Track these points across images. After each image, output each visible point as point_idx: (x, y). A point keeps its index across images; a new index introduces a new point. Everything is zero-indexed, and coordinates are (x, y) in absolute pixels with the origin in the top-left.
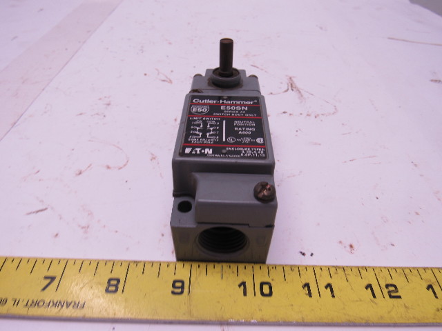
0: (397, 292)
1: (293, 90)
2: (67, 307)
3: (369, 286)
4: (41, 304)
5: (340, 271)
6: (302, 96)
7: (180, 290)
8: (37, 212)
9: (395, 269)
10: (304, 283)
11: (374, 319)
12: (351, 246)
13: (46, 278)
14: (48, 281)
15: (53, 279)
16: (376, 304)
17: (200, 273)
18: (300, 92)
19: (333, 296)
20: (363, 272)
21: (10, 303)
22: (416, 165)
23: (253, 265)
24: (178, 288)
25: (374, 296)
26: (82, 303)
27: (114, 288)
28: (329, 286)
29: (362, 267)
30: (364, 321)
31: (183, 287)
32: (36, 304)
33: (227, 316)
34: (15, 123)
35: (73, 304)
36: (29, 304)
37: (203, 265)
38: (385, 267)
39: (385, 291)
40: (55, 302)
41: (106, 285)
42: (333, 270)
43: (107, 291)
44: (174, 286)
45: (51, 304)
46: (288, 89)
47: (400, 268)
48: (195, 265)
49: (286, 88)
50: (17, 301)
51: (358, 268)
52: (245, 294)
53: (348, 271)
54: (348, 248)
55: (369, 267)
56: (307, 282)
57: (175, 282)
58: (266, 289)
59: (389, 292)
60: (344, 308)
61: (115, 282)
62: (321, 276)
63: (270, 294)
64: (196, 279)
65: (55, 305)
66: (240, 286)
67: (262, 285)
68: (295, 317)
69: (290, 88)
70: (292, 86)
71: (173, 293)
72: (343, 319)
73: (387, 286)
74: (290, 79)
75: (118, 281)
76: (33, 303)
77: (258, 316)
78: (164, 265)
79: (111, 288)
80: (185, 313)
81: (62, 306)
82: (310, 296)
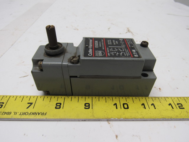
0: (182, 106)
1: (129, 32)
2: (39, 115)
3: (170, 104)
4: (27, 114)
5: (157, 99)
7: (88, 107)
9: (181, 98)
10: (142, 104)
11: (174, 117)
12: (160, 89)
13: (29, 103)
14: (30, 104)
15: (31, 104)
16: (174, 111)
17: (96, 101)
18: (132, 33)
19: (155, 108)
20: (167, 99)
21: (13, 113)
22: (184, 59)
23: (119, 97)
24: (87, 106)
25: (173, 108)
26: (45, 113)
27: (59, 107)
28: (153, 104)
29: (166, 97)
31: (89, 106)
32: (24, 114)
33: (110, 117)
34: (13, 45)
35: (41, 113)
36: (21, 114)
37: (97, 98)
38: (176, 97)
39: (177, 106)
40: (33, 113)
41: (55, 106)
42: (154, 99)
43: (56, 108)
44: (85, 106)
45: (31, 114)
47: (182, 97)
48: (94, 97)
49: (126, 32)
50: (16, 113)
51: (165, 97)
52: (117, 108)
53: (160, 99)
54: (159, 90)
55: (169, 97)
57: (85, 104)
58: (126, 106)
59: (179, 106)
60: (160, 113)
61: (59, 105)
62: (149, 101)
63: (128, 108)
64: (95, 102)
65: (33, 114)
66: (114, 105)
67: (124, 104)
68: (140, 117)
69: (128, 32)
70: (129, 31)
71: (85, 108)
72: (161, 117)
73: (178, 104)
74: (128, 28)
75: (61, 104)
76: (23, 113)
77: (123, 117)
78: (80, 97)
79: (57, 107)
80: (91, 116)
81: (36, 114)
82: (145, 108)
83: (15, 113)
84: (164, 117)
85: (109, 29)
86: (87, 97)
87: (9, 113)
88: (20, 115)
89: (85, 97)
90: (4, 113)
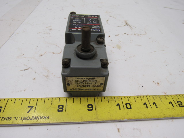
0: (182, 104)
2: (41, 119)
3: (170, 103)
4: (28, 118)
5: (158, 97)
6: (131, 28)
7: (91, 109)
8: (25, 70)
9: (179, 95)
11: (175, 116)
13: (29, 107)
15: (32, 107)
16: (175, 109)
17: (99, 102)
18: (130, 26)
19: (157, 107)
20: (167, 97)
21: (13, 119)
24: (90, 108)
25: (174, 107)
26: (47, 117)
28: (154, 103)
30: (171, 117)
31: (92, 107)
33: (114, 118)
35: (43, 117)
36: (22, 119)
37: (100, 98)
38: (175, 95)
39: (177, 104)
40: (35, 117)
41: (58, 108)
42: (155, 97)
43: (58, 111)
44: (88, 107)
45: (33, 118)
46: (125, 25)
47: (181, 95)
48: (96, 98)
49: (124, 25)
51: (165, 96)
52: (120, 109)
53: (161, 97)
55: (169, 95)
56: (145, 102)
57: (88, 105)
58: (128, 106)
59: (179, 104)
60: (162, 112)
61: (61, 107)
62: (150, 99)
63: (131, 108)
66: (117, 105)
67: (126, 104)
68: (143, 117)
69: (126, 25)
70: (127, 24)
71: (88, 110)
72: (163, 116)
73: (178, 102)
74: (126, 21)
75: (63, 106)
76: (24, 118)
77: (127, 117)
78: (82, 98)
79: (60, 110)
80: (95, 119)
81: (38, 119)
82: (148, 108)
83: (16, 118)
84: (166, 116)
85: (107, 21)
86: (89, 98)
87: (9, 119)
88: (22, 121)
89: (87, 97)
90: (4, 119)
